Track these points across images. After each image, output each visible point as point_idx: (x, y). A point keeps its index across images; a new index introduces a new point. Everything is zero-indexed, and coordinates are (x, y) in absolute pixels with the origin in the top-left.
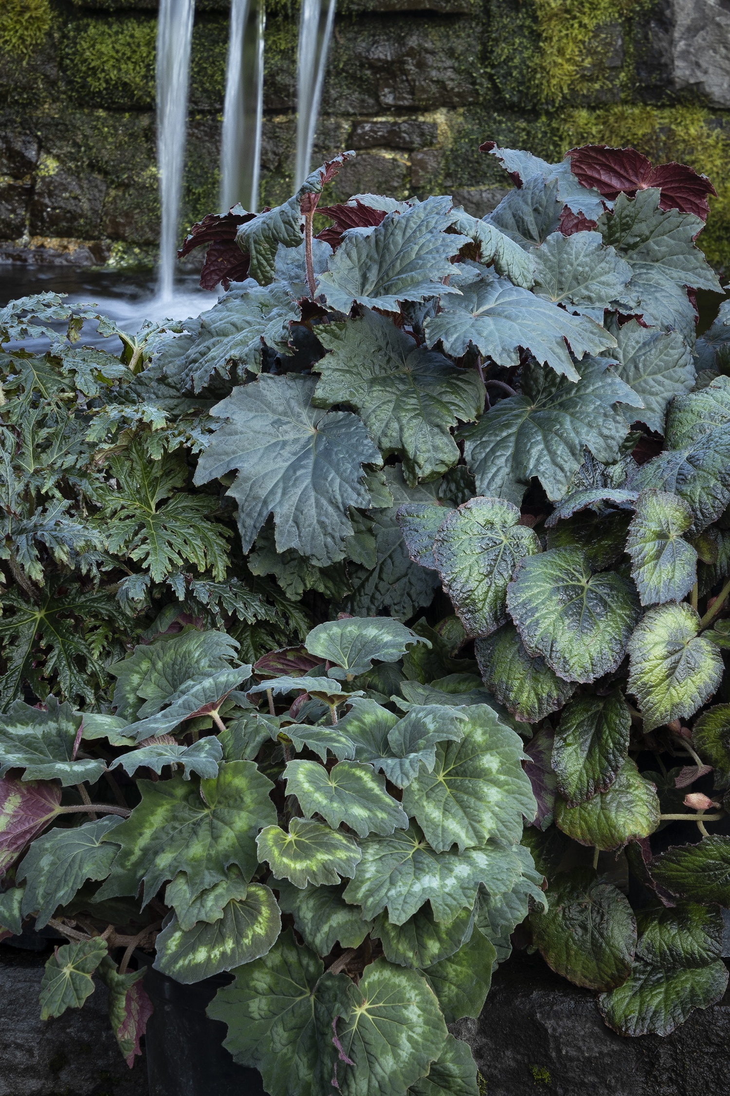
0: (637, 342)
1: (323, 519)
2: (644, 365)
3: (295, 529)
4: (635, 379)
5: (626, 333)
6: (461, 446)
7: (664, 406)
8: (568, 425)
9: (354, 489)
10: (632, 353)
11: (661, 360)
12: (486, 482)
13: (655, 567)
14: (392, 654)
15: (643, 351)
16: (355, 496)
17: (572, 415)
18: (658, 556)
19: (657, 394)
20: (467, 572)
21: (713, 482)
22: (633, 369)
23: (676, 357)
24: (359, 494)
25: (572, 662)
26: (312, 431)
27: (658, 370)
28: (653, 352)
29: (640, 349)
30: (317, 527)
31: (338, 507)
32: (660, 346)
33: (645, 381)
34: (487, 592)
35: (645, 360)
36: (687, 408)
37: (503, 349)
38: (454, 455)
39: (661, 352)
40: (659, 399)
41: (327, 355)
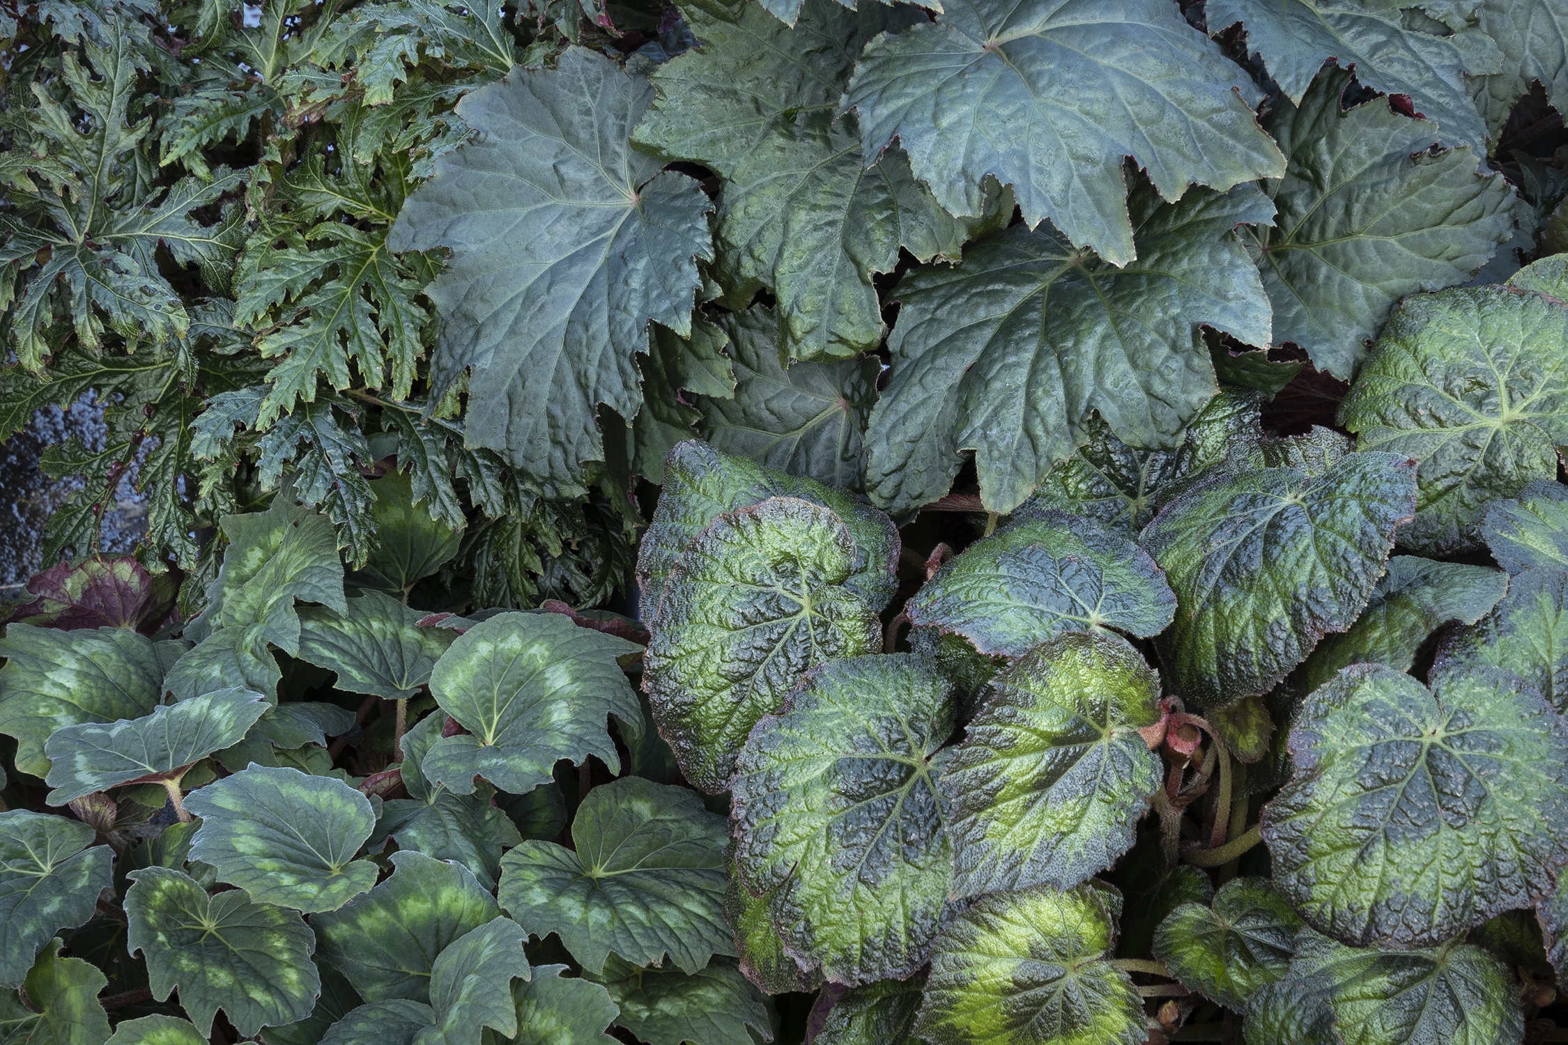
0: (1373, 152)
1: (557, 411)
2: (1366, 210)
3: (504, 411)
4: (1339, 234)
5: (1354, 127)
6: (890, 315)
7: (1381, 309)
8: (1090, 346)
9: (622, 371)
10: (1353, 172)
11: (1407, 208)
12: (891, 419)
13: (1027, 807)
14: (519, 775)
15: (1375, 178)
16: (618, 386)
17: (1116, 322)
18: (1044, 783)
19: (1373, 280)
20: (697, 659)
21: (1277, 611)
22: (1340, 212)
23: (1446, 205)
24: (626, 386)
25: (818, 934)
26: (629, 199)
27: (1394, 227)
28: (1392, 186)
29: (1372, 168)
30: (544, 422)
31: (586, 396)
32: (1413, 176)
33: (1358, 247)
34: (730, 713)
35: (1370, 200)
36: (1410, 339)
37: (964, 172)
38: (870, 331)
39: (1412, 190)
40: (1375, 290)
41: (690, 51)
